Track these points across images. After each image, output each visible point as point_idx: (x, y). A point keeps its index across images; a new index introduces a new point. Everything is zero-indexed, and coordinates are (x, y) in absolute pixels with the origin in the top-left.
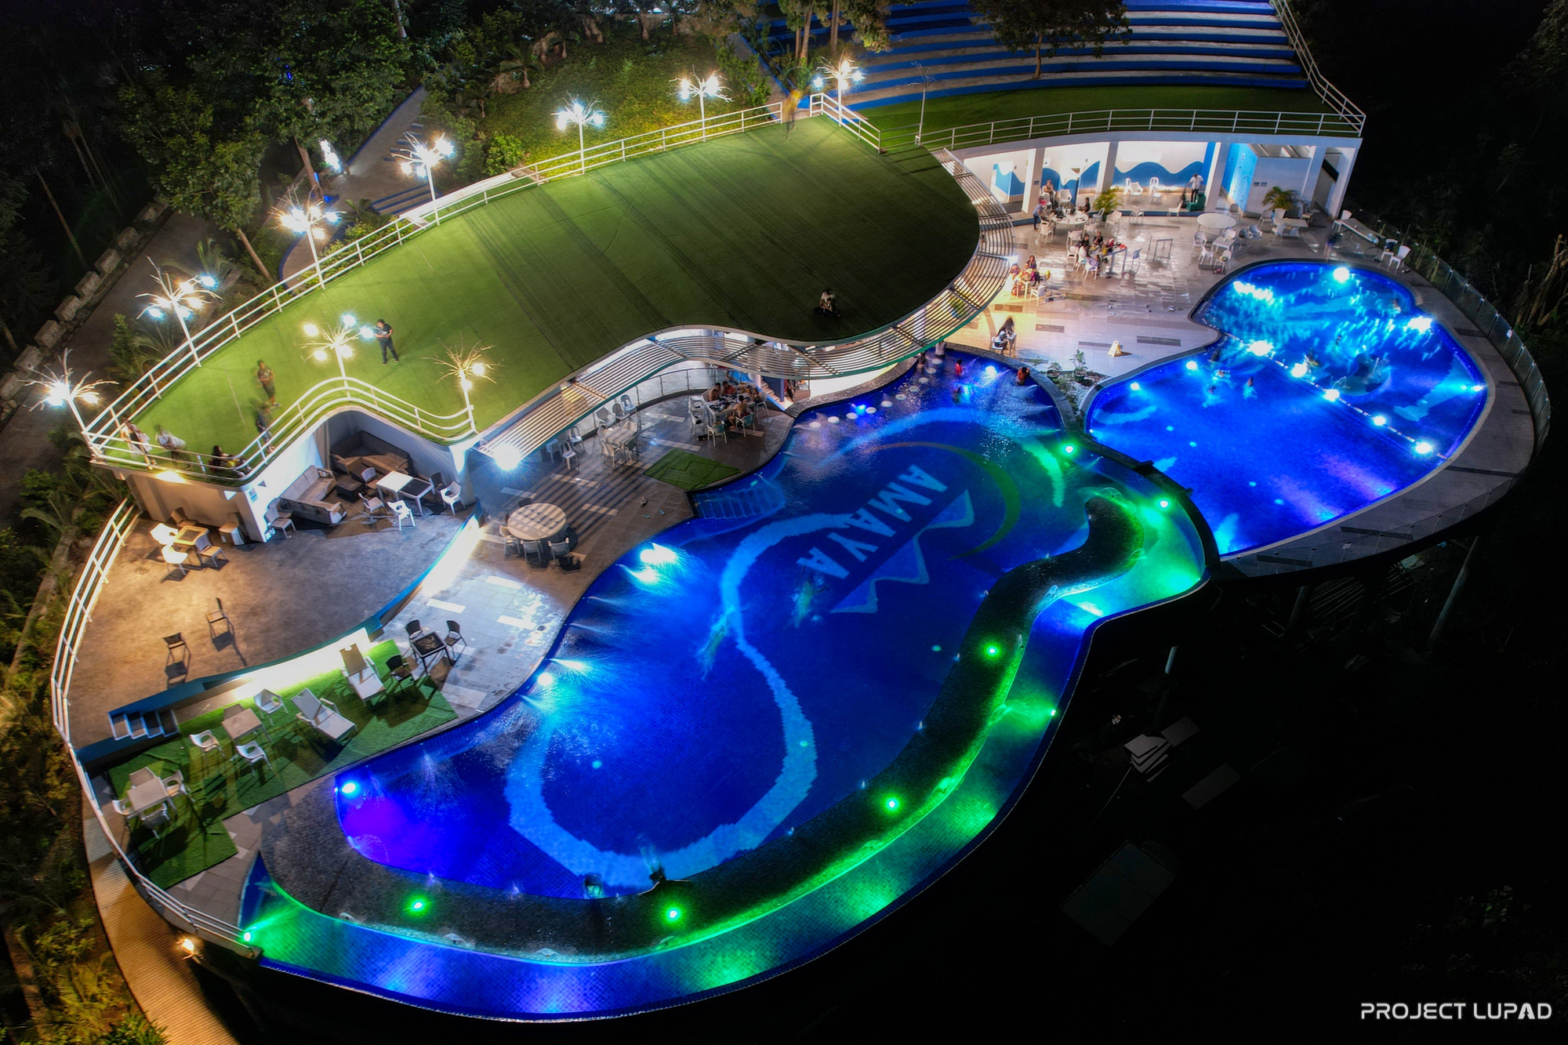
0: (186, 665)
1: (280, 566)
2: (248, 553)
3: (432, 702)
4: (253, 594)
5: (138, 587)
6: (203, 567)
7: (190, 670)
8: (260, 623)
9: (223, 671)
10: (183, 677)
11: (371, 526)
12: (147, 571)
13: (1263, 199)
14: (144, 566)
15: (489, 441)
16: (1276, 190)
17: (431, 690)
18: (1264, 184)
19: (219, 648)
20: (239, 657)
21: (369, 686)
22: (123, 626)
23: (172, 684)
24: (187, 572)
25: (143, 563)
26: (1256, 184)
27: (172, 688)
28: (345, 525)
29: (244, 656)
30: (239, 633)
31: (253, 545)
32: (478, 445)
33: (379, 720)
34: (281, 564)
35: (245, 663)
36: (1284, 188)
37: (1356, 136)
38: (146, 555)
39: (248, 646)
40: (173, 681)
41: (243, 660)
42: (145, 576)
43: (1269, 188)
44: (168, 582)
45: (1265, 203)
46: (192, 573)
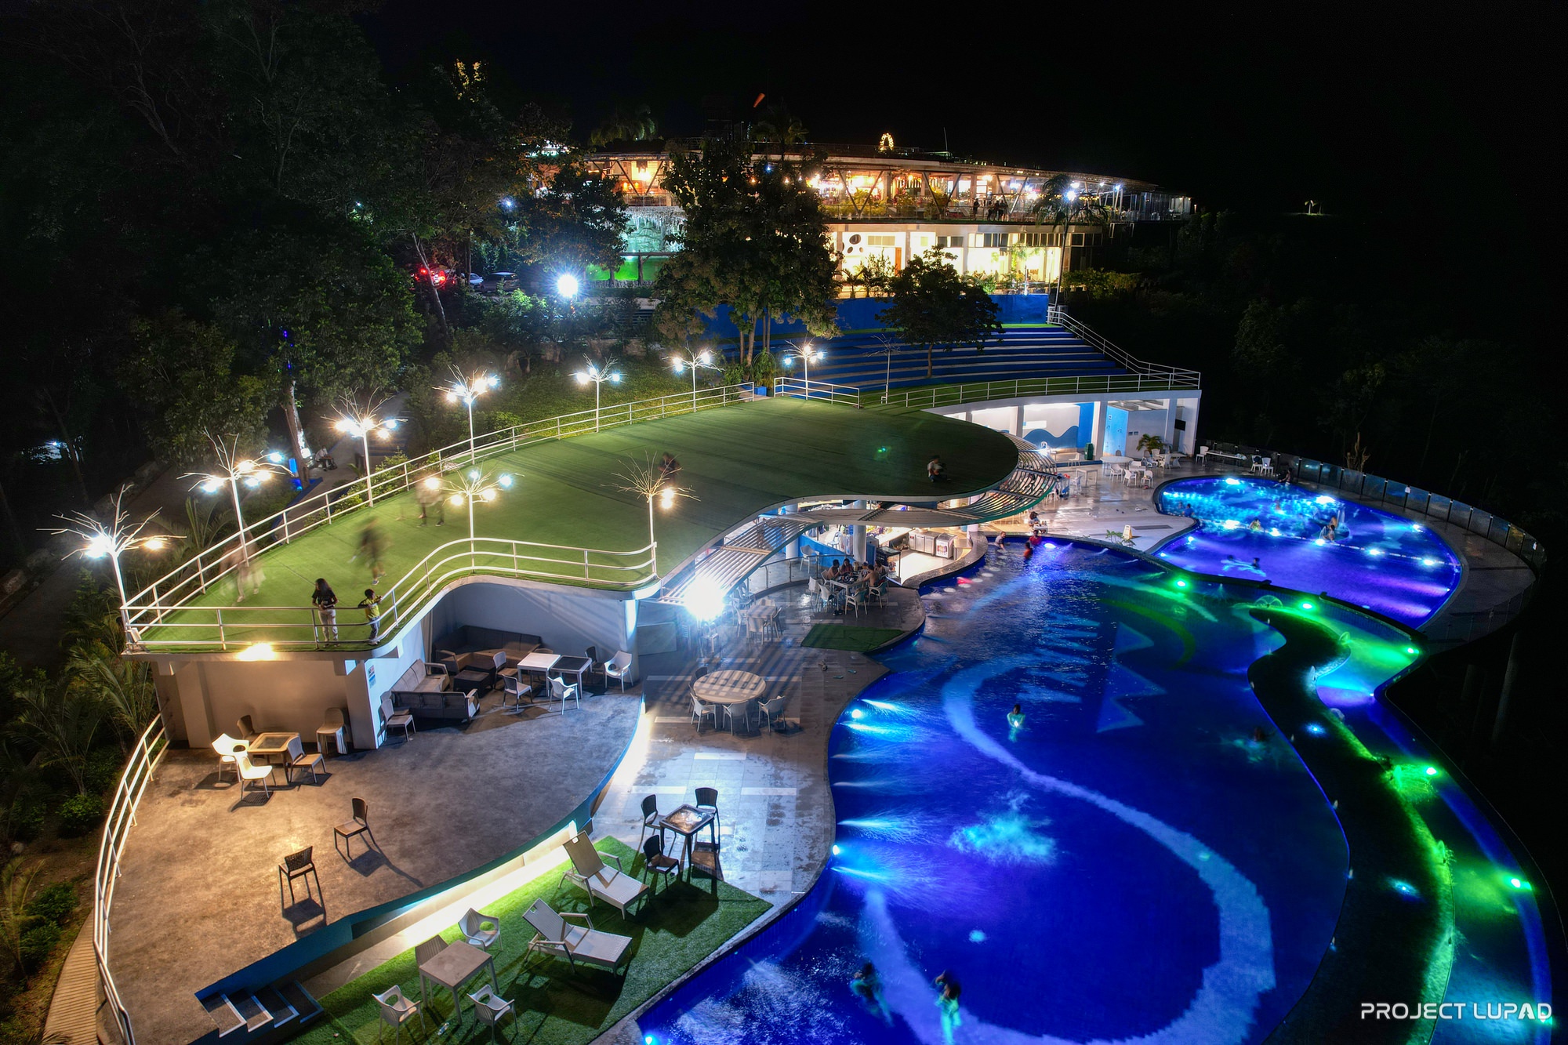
0: (318, 901)
1: (414, 769)
2: (357, 763)
3: (720, 895)
4: (387, 803)
5: (193, 822)
6: (291, 785)
7: (328, 906)
8: (417, 833)
9: (387, 899)
10: (321, 917)
11: (519, 715)
12: (197, 802)
13: (1137, 445)
14: (195, 798)
15: (672, 587)
16: (1146, 437)
17: (708, 882)
18: (1136, 433)
19: (366, 872)
20: (404, 878)
21: (623, 890)
22: (182, 873)
23: (303, 932)
24: (271, 794)
25: (192, 795)
26: (1131, 433)
27: (304, 939)
28: (483, 719)
29: (412, 875)
30: (389, 850)
31: (360, 754)
32: (657, 596)
33: (656, 931)
34: (414, 767)
35: (420, 884)
36: (1151, 435)
37: (1196, 388)
38: (193, 786)
39: (413, 862)
40: (303, 927)
41: (417, 882)
42: (201, 808)
43: (1140, 437)
44: (242, 809)
45: (1139, 448)
46: (278, 794)
